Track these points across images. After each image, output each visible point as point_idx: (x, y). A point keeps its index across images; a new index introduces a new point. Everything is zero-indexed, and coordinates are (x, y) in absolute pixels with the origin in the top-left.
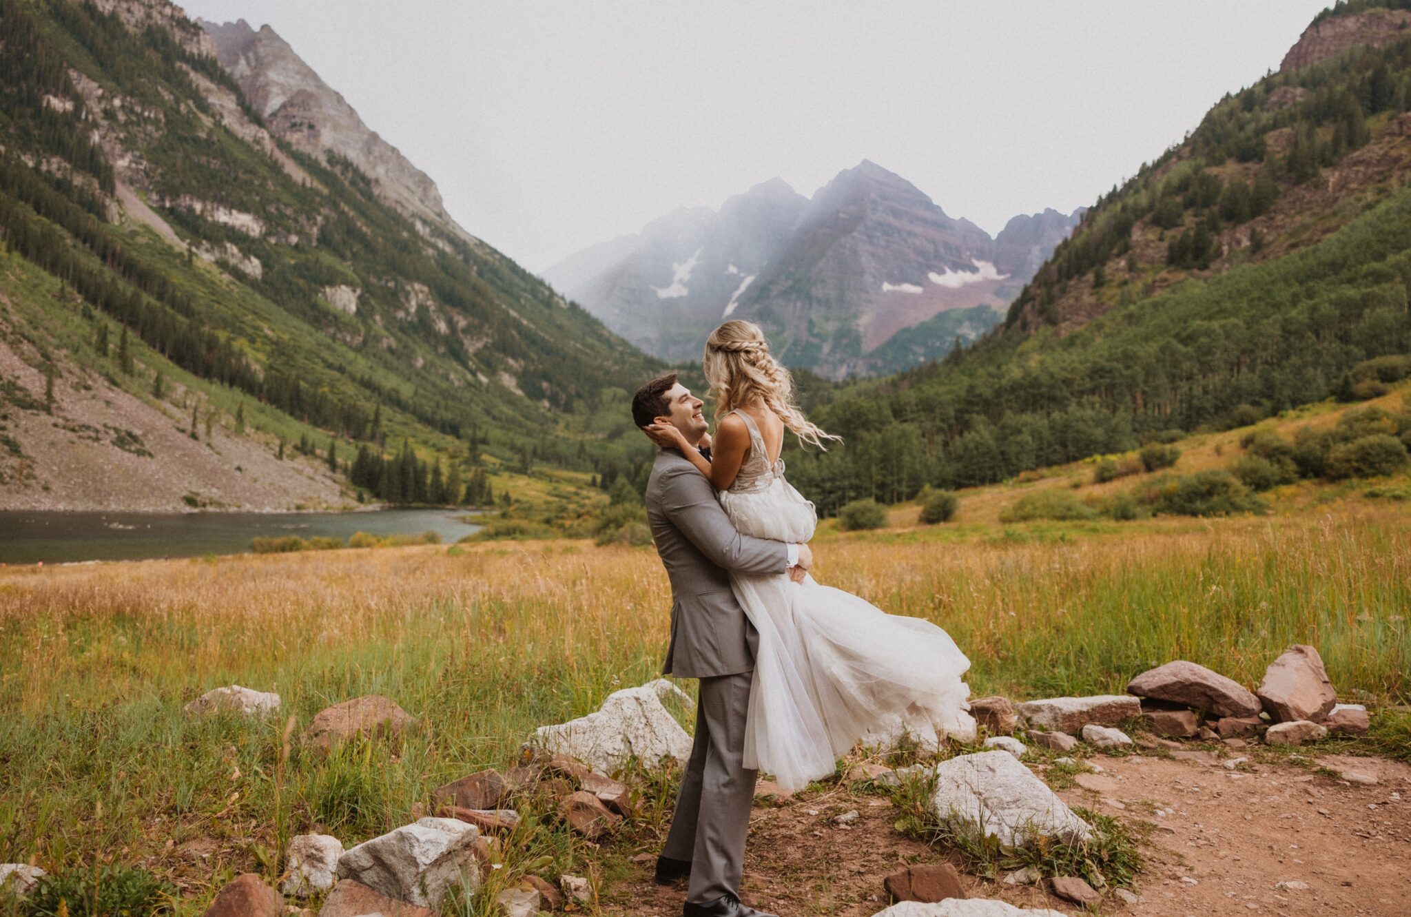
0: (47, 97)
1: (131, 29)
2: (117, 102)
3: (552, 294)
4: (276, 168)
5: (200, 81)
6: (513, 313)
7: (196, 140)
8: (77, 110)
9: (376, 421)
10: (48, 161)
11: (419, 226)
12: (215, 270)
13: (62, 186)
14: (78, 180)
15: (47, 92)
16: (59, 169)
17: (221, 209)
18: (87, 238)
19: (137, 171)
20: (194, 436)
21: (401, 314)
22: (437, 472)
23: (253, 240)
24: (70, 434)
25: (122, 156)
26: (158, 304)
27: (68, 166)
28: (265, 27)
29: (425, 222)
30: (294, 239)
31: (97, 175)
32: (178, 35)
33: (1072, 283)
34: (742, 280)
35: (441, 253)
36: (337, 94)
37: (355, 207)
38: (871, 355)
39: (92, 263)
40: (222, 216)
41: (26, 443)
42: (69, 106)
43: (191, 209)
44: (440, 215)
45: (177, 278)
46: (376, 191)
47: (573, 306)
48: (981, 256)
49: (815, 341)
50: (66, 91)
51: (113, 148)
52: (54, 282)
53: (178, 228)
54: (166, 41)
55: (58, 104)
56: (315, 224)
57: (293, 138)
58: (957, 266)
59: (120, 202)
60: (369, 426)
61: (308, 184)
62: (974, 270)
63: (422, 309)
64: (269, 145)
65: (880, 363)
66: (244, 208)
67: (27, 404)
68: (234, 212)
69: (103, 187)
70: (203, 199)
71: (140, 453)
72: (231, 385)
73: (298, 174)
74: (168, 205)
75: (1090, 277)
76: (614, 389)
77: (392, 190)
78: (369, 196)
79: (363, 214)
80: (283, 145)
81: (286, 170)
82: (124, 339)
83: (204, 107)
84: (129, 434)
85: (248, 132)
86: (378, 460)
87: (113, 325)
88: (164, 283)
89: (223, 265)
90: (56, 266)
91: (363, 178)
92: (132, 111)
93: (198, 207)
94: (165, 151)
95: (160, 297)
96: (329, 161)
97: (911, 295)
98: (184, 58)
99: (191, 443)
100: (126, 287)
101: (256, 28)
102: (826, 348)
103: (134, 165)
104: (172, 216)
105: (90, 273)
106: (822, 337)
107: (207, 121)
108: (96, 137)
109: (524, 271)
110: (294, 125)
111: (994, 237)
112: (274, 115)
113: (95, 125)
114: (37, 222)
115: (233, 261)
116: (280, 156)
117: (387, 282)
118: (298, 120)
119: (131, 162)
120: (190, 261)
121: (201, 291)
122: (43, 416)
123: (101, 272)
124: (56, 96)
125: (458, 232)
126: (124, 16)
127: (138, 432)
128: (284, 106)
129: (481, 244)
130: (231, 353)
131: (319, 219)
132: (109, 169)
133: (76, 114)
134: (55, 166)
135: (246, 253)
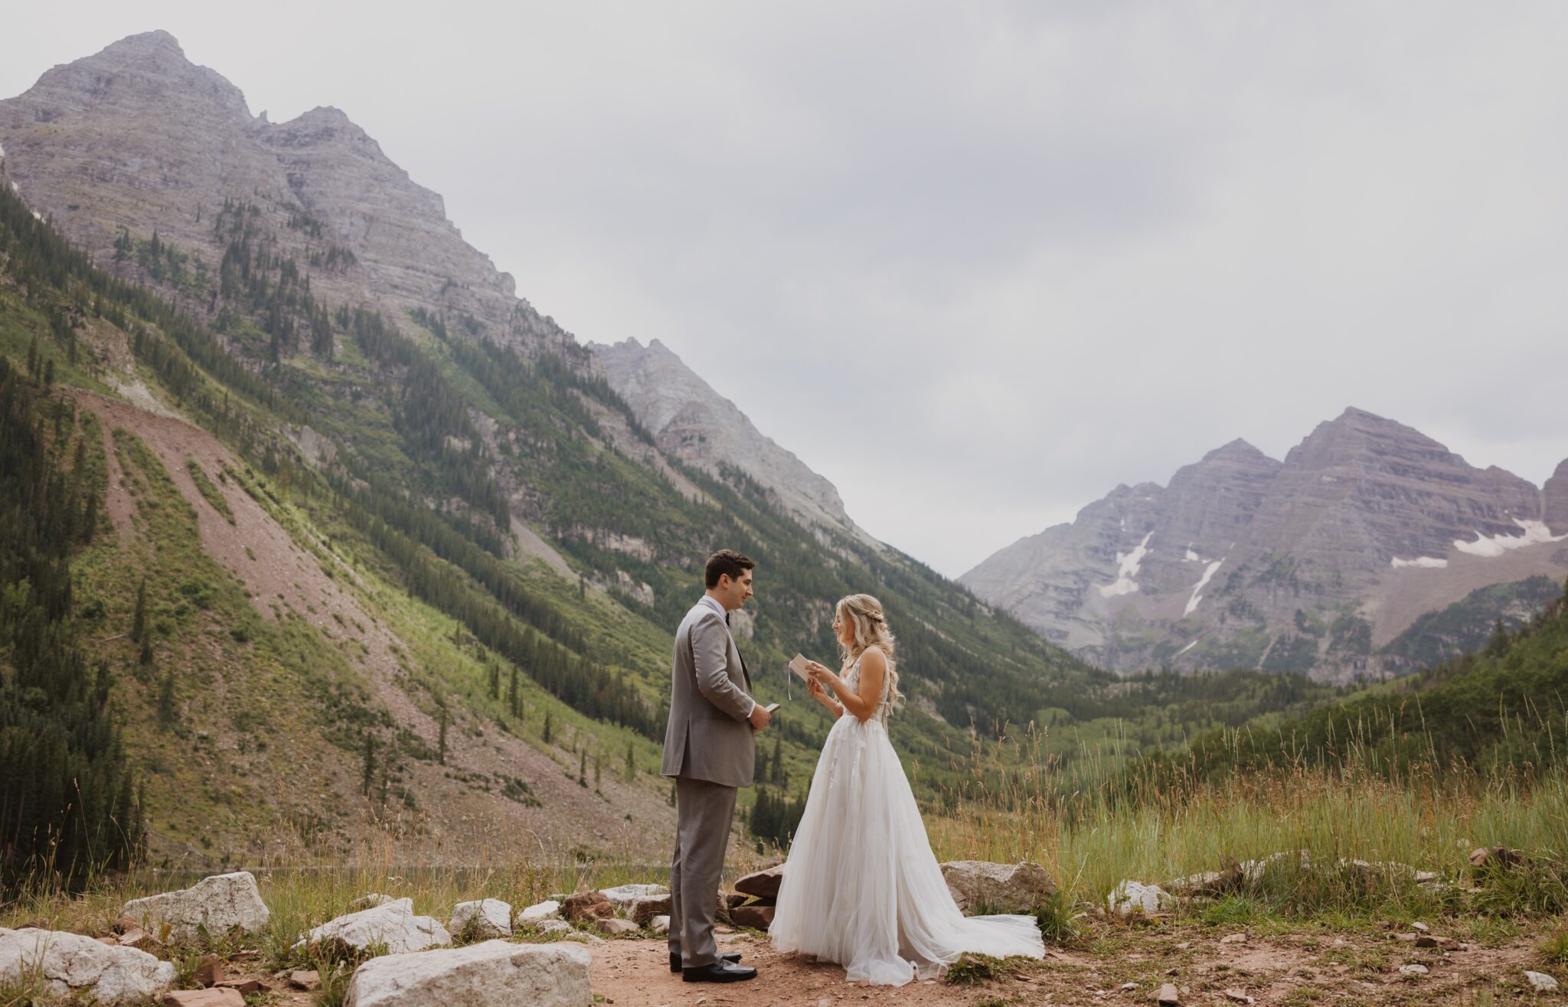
0: (447, 438)
1: (526, 362)
2: (512, 436)
3: (974, 600)
4: (667, 487)
5: (589, 404)
6: (929, 627)
7: (587, 466)
8: (475, 447)
9: (777, 759)
10: (448, 502)
11: (819, 535)
12: (607, 602)
13: (461, 526)
14: (475, 519)
15: (448, 434)
16: (458, 509)
17: (612, 535)
18: (483, 576)
19: (531, 503)
20: (583, 783)
21: (802, 636)
23: (644, 566)
24: (461, 784)
25: (516, 490)
26: (550, 641)
27: (466, 505)
28: (655, 342)
29: (825, 530)
30: (686, 561)
31: (493, 512)
32: (569, 362)
34: (1205, 568)
35: (845, 564)
36: (729, 401)
37: (750, 520)
38: (1385, 651)
39: (487, 602)
40: (613, 543)
41: (420, 796)
42: (468, 445)
43: (583, 538)
44: (841, 522)
45: (570, 613)
46: (771, 502)
47: (999, 614)
48: (1524, 512)
49: (1309, 637)
50: (466, 430)
51: (508, 483)
52: (451, 625)
53: (571, 559)
54: (557, 368)
55: (458, 444)
56: (708, 543)
57: (683, 453)
58: (1490, 530)
59: (515, 538)
60: (770, 764)
61: (700, 501)
62: (1518, 532)
64: (661, 463)
65: (1398, 660)
66: (635, 533)
67: (423, 755)
68: (625, 537)
69: (498, 524)
70: (594, 527)
71: (532, 803)
72: (622, 726)
73: (688, 490)
74: (560, 535)
76: (1053, 709)
77: (791, 500)
78: (765, 508)
79: (757, 527)
80: (674, 462)
81: (677, 488)
82: (515, 681)
83: (595, 431)
84: (519, 783)
85: (636, 452)
86: (779, 804)
87: (505, 666)
88: (557, 617)
89: (614, 594)
90: (450, 606)
91: (758, 489)
92: (526, 443)
93: (589, 535)
94: (557, 480)
95: (552, 635)
96: (722, 474)
97: (1434, 571)
98: (573, 382)
99: (578, 790)
100: (519, 626)
101: (646, 344)
102: (1324, 645)
103: (527, 498)
104: (564, 545)
105: (486, 613)
106: (1318, 631)
107: (598, 446)
108: (492, 473)
109: (939, 577)
110: (685, 439)
111: (1540, 486)
112: (664, 431)
113: (492, 461)
114: (436, 564)
115: (625, 590)
116: (671, 474)
117: (786, 600)
118: (688, 434)
119: (525, 494)
120: (582, 592)
121: (593, 625)
122: (436, 766)
123: (496, 611)
124: (455, 436)
125: (862, 538)
126: (518, 349)
127: (526, 780)
128: (674, 422)
129: (890, 550)
130: (622, 690)
131: (712, 537)
132: (504, 504)
133: (474, 451)
134: (454, 506)
135: (638, 579)
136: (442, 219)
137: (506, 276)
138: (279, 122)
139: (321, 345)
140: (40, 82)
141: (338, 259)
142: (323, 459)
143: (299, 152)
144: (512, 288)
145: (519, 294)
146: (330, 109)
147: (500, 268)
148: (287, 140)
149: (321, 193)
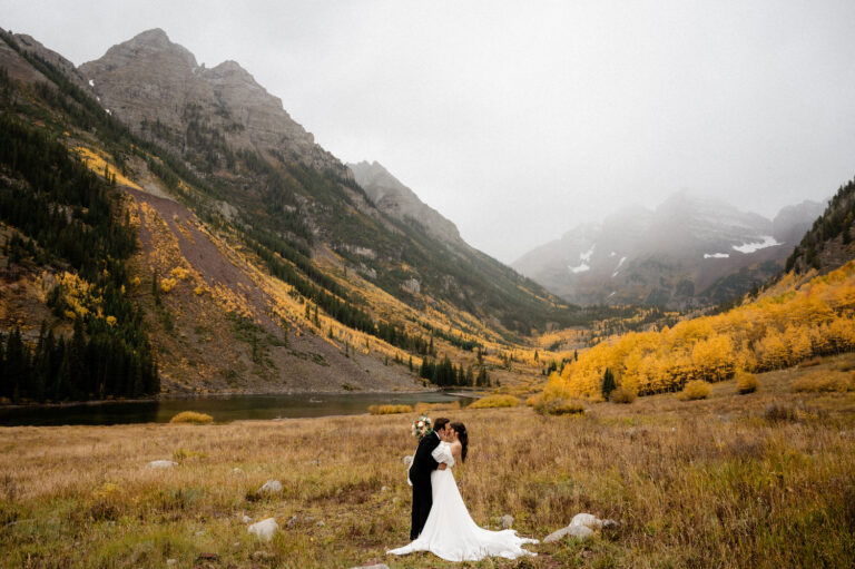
0: (285, 206)
1: (319, 172)
2: (313, 205)
3: (516, 274)
4: (381, 227)
5: (348, 191)
6: (497, 286)
7: (347, 217)
8: (298, 211)
9: (431, 345)
10: (287, 234)
11: (448, 246)
12: (356, 277)
13: (292, 245)
14: (298, 241)
15: (286, 204)
16: (291, 237)
17: (358, 247)
18: (302, 267)
19: (322, 234)
20: (347, 356)
21: (442, 291)
22: (462, 371)
23: (372, 261)
24: (295, 358)
25: (316, 228)
26: (332, 294)
27: (295, 235)
28: (375, 162)
29: (450, 244)
30: (390, 259)
31: (306, 238)
32: (338, 172)
33: (827, 242)
34: (619, 259)
35: (460, 259)
36: (408, 188)
37: (418, 240)
38: (700, 295)
39: (303, 277)
40: (359, 251)
41: (277, 361)
42: (294, 209)
43: (345, 249)
44: (458, 240)
45: (342, 282)
46: (427, 232)
47: (528, 280)
48: (765, 233)
49: (667, 289)
50: (293, 202)
51: (312, 225)
52: (289, 287)
53: (340, 258)
54: (332, 175)
55: (290, 209)
56: (400, 250)
57: (389, 211)
58: (749, 240)
59: (315, 248)
60: (428, 348)
61: (396, 232)
62: (762, 242)
63: (451, 287)
64: (378, 216)
65: (706, 299)
66: (367, 247)
67: (278, 344)
68: (364, 248)
69: (309, 243)
70: (350, 244)
71: (324, 365)
72: (363, 331)
73: (391, 228)
74: (336, 247)
75: (840, 238)
76: (552, 322)
77: (435, 230)
78: (424, 235)
79: (422, 244)
80: (384, 215)
81: (386, 227)
82: (317, 312)
83: (350, 202)
84: (319, 356)
85: (369, 211)
86: (432, 365)
87: (312, 305)
88: (334, 284)
89: (359, 273)
90: (289, 281)
91: (422, 227)
92: (320, 208)
93: (348, 247)
94: (333, 224)
95: (333, 291)
96: (405, 220)
97: (722, 259)
98: (339, 180)
99: (346, 359)
100: (318, 287)
101: (371, 163)
102: (673, 292)
103: (321, 232)
104: (337, 252)
105: (304, 282)
106: (670, 287)
107: (350, 209)
108: (305, 221)
109: (502, 264)
110: (389, 205)
111: (772, 220)
112: (380, 201)
113: (305, 216)
114: (282, 261)
115: (364, 271)
116: (383, 221)
117: (434, 275)
118: (390, 203)
119: (320, 230)
120: (345, 273)
121: (350, 287)
122: (283, 348)
123: (308, 281)
124: (289, 205)
125: (468, 248)
126: (316, 166)
127: (322, 355)
128: (384, 197)
129: (480, 252)
130: (363, 315)
131: (401, 248)
132: (311, 234)
133: (297, 212)
134: (289, 236)
135: (370, 267)
136: (281, 109)
137: (310, 134)
138: (210, 68)
139: (230, 166)
140: (108, 53)
141: (236, 127)
142: (232, 216)
143: (219, 81)
144: (313, 139)
145: (316, 142)
146: (232, 62)
147: (307, 131)
148: (213, 76)
149: (229, 99)
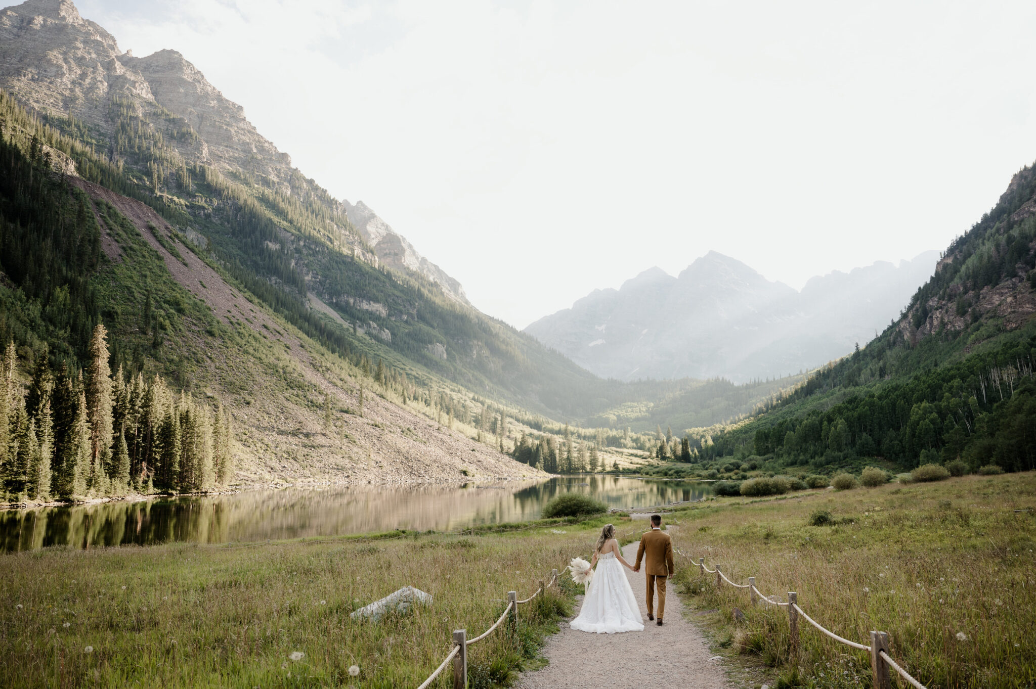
0: (266, 242)
2: (302, 243)
7: (345, 262)
8: (282, 249)
10: (270, 279)
12: (367, 338)
14: (286, 290)
15: (266, 240)
16: (276, 284)
17: (364, 301)
19: (315, 282)
23: (384, 320)
25: (307, 274)
27: (281, 282)
28: (360, 202)
30: (405, 317)
31: (297, 286)
40: (365, 306)
42: (278, 246)
43: (347, 303)
50: (275, 239)
51: (302, 270)
53: (342, 315)
55: (272, 246)
56: (415, 308)
59: (309, 302)
64: (379, 264)
66: (377, 301)
68: (371, 302)
69: (300, 293)
70: (354, 296)
74: (334, 301)
89: (369, 334)
92: (310, 248)
93: (352, 301)
94: (329, 270)
103: (314, 279)
104: (337, 307)
108: (293, 264)
110: (386, 254)
111: (799, 291)
112: (376, 247)
113: (292, 257)
115: (375, 332)
117: (458, 340)
118: (387, 251)
119: (312, 277)
120: (354, 332)
124: (270, 241)
128: (379, 243)
131: (417, 304)
132: (303, 281)
133: (282, 251)
134: (273, 282)
135: (381, 327)
136: (244, 119)
137: (284, 155)
138: (140, 57)
141: (182, 138)
142: (200, 247)
143: (153, 75)
144: (289, 162)
145: (293, 166)
146: (172, 52)
147: (281, 150)
148: (145, 68)
149: (170, 100)
